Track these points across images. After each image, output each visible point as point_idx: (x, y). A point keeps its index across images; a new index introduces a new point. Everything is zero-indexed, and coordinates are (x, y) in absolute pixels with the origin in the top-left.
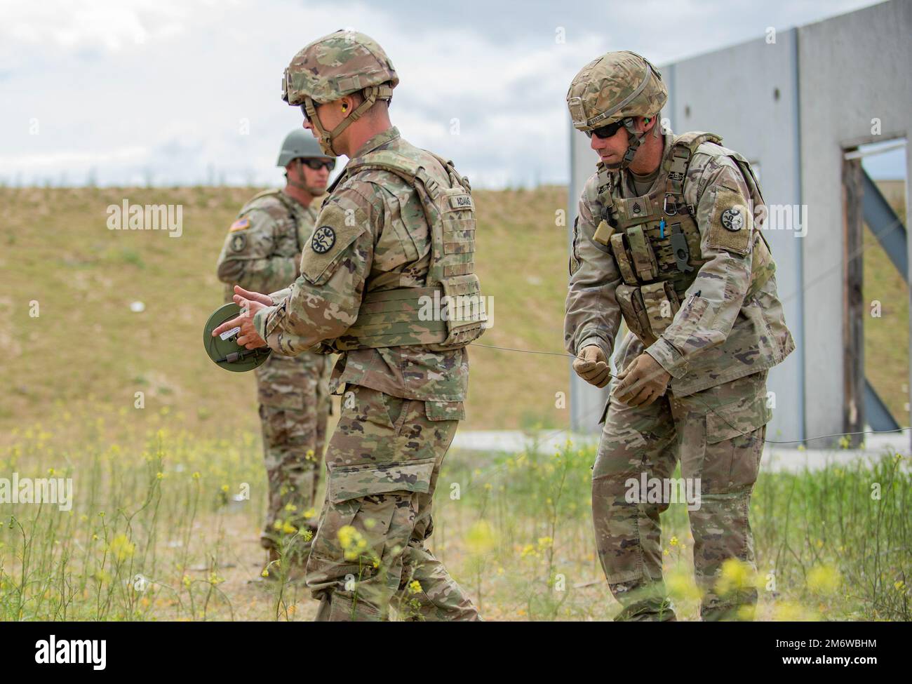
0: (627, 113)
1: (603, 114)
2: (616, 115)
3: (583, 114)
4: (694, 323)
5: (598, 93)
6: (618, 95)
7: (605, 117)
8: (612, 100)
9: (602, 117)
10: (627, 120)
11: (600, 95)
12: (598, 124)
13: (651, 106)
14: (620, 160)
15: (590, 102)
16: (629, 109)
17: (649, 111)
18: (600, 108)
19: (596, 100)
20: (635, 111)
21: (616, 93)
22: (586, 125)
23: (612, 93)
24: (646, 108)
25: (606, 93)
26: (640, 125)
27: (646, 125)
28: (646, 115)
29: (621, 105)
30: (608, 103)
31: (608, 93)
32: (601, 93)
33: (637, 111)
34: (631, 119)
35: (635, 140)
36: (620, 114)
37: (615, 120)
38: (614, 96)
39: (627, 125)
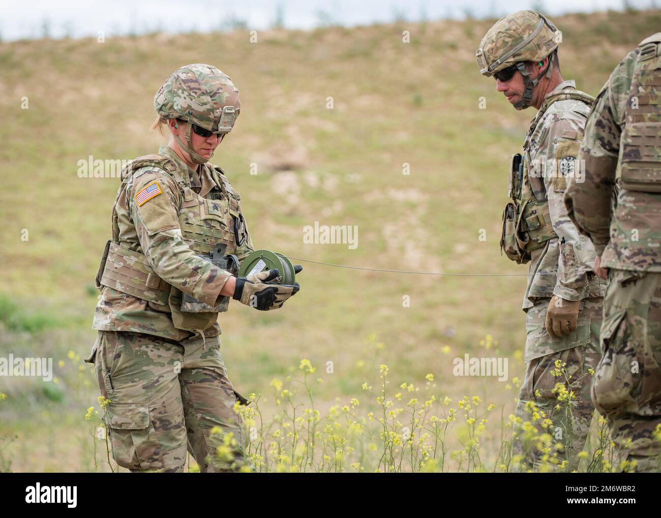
0: (517, 58)
1: (499, 61)
2: (509, 60)
3: (484, 62)
4: (572, 265)
5: (494, 44)
6: (509, 44)
7: (500, 62)
8: (505, 48)
9: (497, 63)
10: (519, 65)
11: (496, 45)
12: (496, 69)
13: (539, 52)
14: (520, 99)
15: (488, 51)
16: (519, 55)
17: (537, 56)
18: (496, 55)
19: (492, 49)
20: (525, 56)
21: (508, 43)
22: (487, 71)
23: (505, 43)
24: (533, 52)
25: (500, 43)
26: (534, 68)
27: (539, 68)
28: (535, 59)
29: (512, 52)
30: (501, 51)
31: (502, 42)
32: (496, 44)
33: (526, 56)
34: (522, 63)
35: (529, 81)
36: (512, 60)
37: (508, 65)
38: (506, 45)
39: (519, 68)
